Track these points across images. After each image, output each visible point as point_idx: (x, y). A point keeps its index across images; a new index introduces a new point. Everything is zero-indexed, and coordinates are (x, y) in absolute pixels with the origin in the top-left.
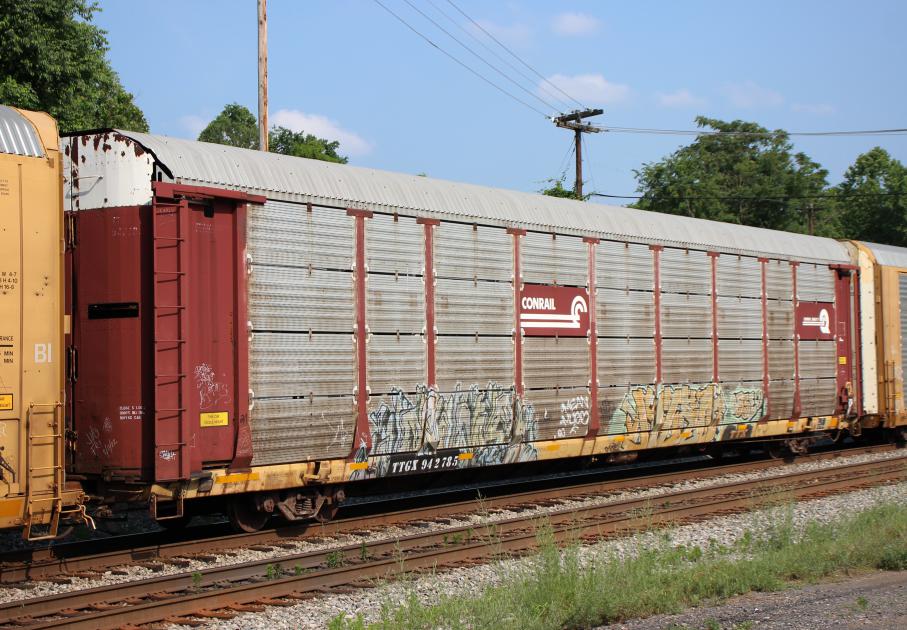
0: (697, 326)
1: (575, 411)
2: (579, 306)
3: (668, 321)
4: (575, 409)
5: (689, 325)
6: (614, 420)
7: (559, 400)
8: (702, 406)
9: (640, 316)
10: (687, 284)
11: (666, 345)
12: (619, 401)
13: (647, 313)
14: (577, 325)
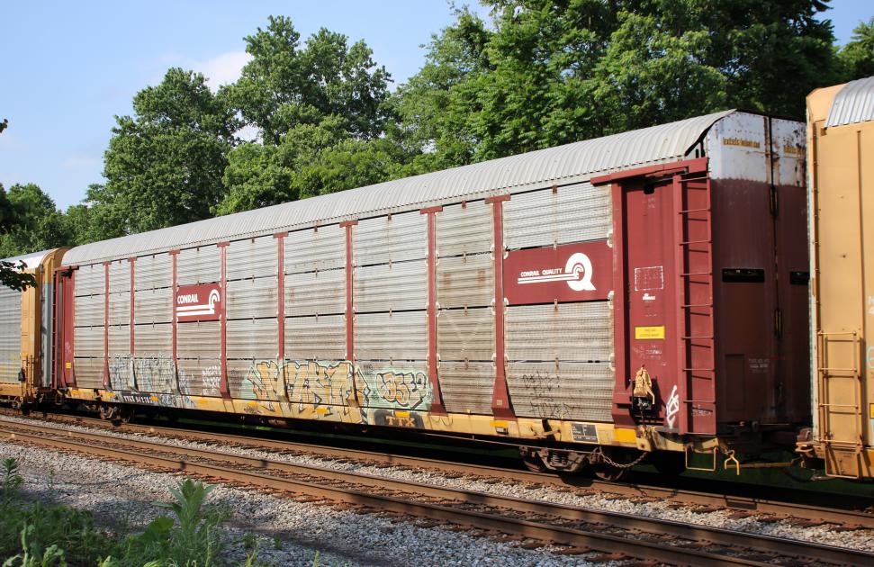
0: (326, 302)
1: (212, 377)
2: (214, 297)
3: (292, 301)
4: (211, 375)
5: (317, 302)
6: (243, 387)
7: (201, 368)
8: (334, 385)
9: (263, 300)
10: (314, 262)
11: (289, 324)
12: (246, 372)
13: (271, 296)
14: (212, 312)
